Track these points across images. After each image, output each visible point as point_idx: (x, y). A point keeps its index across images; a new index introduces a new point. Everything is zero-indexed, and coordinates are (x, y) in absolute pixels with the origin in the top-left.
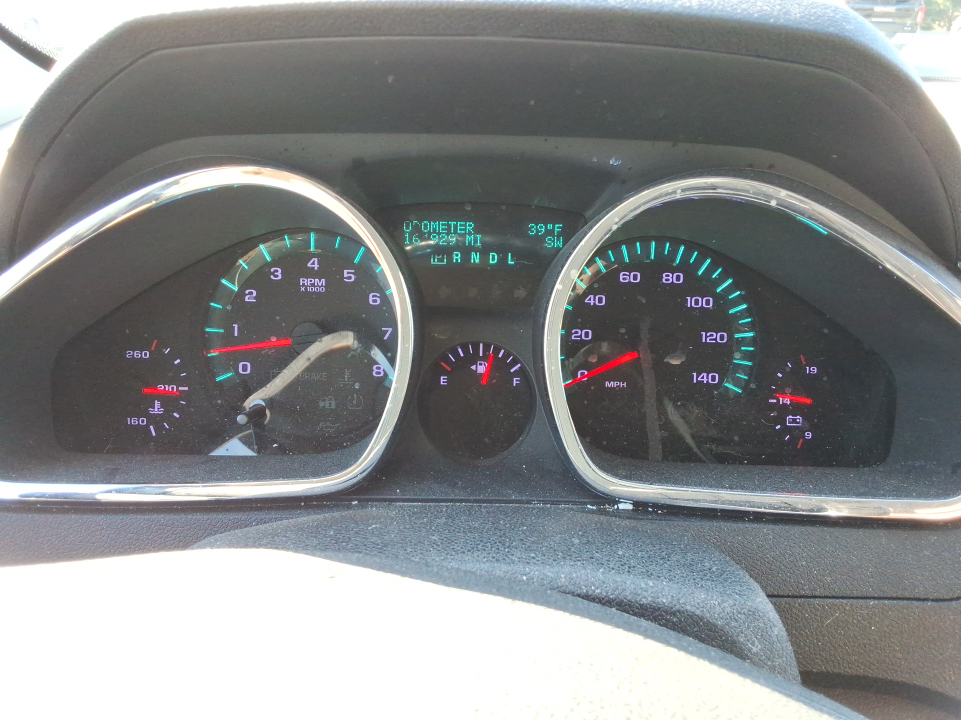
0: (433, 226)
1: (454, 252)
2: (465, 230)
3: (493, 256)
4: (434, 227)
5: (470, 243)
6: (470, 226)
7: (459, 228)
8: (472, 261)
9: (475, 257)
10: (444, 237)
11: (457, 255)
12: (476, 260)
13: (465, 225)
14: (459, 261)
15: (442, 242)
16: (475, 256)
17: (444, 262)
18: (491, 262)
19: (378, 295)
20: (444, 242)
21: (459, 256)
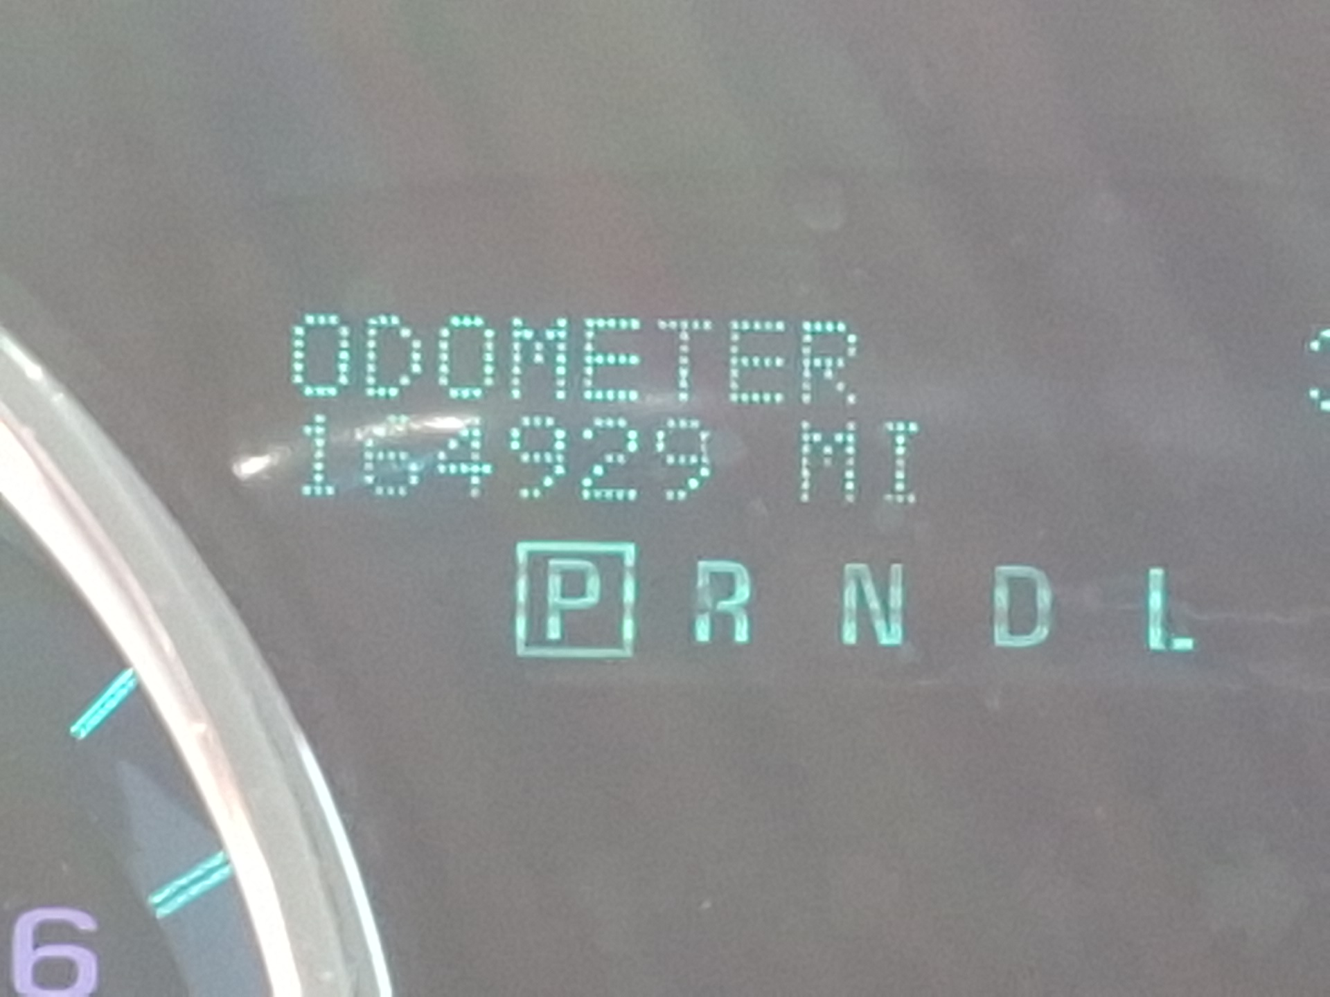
0: (527, 347)
1: (702, 564)
2: (789, 379)
3: (1022, 591)
4: (539, 358)
5: (827, 480)
6: (828, 345)
7: (737, 363)
8: (850, 635)
9: (874, 604)
10: (615, 439)
11: (725, 585)
12: (879, 625)
13: (790, 344)
14: (741, 634)
15: (598, 483)
16: (869, 588)
17: (617, 641)
18: (1002, 637)
19: (85, 923)
20: (613, 477)
21: (743, 592)
